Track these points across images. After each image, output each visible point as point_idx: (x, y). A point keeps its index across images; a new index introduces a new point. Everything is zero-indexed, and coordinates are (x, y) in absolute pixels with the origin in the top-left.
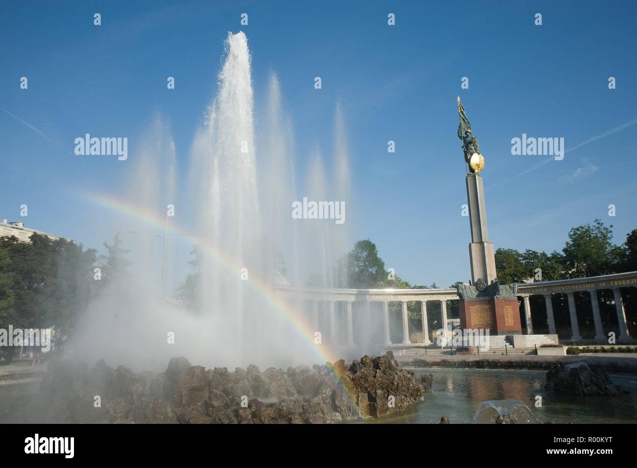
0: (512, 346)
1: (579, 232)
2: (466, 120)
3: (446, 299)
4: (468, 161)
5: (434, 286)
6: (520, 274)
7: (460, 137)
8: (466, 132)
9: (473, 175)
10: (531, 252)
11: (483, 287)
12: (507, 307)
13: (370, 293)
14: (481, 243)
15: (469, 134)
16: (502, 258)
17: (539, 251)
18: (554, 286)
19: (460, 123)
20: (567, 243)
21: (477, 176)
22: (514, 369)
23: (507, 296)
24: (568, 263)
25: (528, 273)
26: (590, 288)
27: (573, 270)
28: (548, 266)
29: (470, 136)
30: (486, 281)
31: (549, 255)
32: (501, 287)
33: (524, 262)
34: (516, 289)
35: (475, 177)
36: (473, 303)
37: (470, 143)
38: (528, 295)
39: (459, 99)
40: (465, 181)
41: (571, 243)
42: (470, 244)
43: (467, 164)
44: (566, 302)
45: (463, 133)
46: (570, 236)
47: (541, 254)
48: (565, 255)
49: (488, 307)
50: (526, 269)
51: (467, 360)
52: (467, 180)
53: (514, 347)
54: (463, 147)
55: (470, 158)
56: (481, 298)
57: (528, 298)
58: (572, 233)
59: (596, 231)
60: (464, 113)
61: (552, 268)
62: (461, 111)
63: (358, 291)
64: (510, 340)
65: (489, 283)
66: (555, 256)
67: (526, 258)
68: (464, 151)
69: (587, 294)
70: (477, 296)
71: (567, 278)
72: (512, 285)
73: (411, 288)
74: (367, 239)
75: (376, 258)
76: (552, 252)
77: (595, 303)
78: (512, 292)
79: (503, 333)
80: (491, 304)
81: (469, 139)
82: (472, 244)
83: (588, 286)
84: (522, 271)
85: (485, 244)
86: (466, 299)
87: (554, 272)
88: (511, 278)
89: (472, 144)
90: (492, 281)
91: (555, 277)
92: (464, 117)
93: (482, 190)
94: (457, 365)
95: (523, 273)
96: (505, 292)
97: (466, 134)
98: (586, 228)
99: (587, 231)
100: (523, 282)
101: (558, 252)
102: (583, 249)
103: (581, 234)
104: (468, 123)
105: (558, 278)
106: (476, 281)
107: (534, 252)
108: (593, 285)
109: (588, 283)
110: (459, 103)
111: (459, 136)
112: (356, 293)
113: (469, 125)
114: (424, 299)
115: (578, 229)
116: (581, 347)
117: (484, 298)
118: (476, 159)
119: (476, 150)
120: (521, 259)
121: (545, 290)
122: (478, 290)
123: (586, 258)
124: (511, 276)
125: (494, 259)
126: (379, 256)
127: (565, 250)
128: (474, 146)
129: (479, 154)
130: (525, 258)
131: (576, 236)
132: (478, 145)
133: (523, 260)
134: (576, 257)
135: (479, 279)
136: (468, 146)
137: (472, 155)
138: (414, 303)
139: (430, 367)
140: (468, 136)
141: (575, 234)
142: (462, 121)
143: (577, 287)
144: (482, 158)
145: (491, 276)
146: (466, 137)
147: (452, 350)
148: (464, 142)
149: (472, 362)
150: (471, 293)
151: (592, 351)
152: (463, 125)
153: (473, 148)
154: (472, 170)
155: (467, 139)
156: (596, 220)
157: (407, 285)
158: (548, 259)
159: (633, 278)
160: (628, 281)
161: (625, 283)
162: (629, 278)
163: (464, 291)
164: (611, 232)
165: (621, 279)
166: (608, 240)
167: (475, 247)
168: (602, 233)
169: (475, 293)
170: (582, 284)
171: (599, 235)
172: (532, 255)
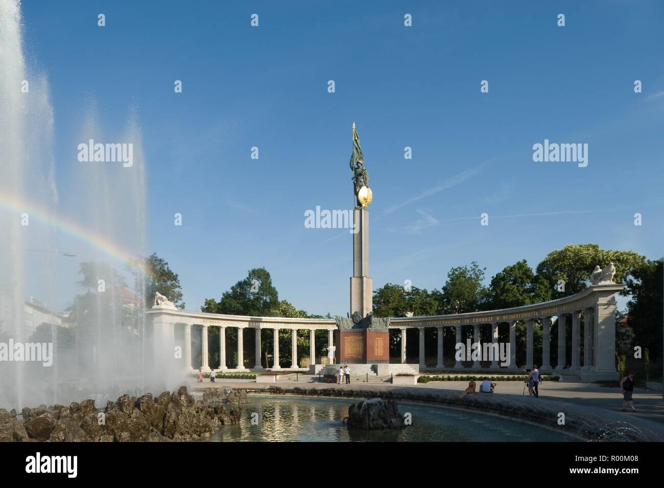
0: (375, 374)
1: (457, 273)
2: (359, 150)
3: (333, 329)
4: (356, 194)
6: (402, 308)
8: (358, 163)
11: (358, 319)
12: (378, 339)
14: (361, 278)
15: (360, 165)
16: (389, 293)
18: (428, 321)
19: (353, 152)
20: (447, 282)
21: (363, 210)
23: (380, 328)
24: (445, 300)
25: (409, 308)
26: (457, 324)
28: (426, 302)
29: (361, 167)
30: (362, 316)
31: (430, 293)
32: (375, 319)
33: (407, 297)
34: (389, 323)
35: (361, 211)
36: (348, 333)
37: (361, 175)
38: (406, 328)
39: (354, 125)
41: (450, 282)
42: (351, 278)
43: (355, 197)
44: (437, 335)
45: (355, 163)
46: (449, 276)
47: (422, 291)
48: (443, 293)
49: (361, 337)
50: (407, 304)
52: (354, 213)
53: (377, 375)
54: (353, 179)
55: (359, 191)
56: (355, 330)
57: (405, 330)
58: (451, 273)
59: (471, 273)
60: (358, 142)
61: (430, 304)
64: (375, 369)
65: (365, 316)
66: (435, 294)
67: (410, 294)
68: (354, 183)
69: (453, 328)
70: (353, 328)
72: (385, 318)
74: (262, 268)
75: (271, 287)
76: (433, 289)
77: (458, 337)
78: (384, 325)
79: (370, 362)
80: (364, 334)
81: (359, 171)
82: (353, 278)
83: (455, 322)
84: (404, 305)
85: (364, 279)
86: (343, 330)
87: (431, 308)
88: (393, 312)
90: (368, 314)
91: (432, 312)
92: (357, 146)
97: (357, 165)
98: (464, 269)
99: (464, 272)
100: (404, 316)
101: (437, 289)
102: (458, 289)
103: (459, 274)
104: (361, 153)
105: (434, 314)
106: (353, 313)
108: (459, 321)
110: (354, 130)
111: (350, 166)
113: (362, 156)
114: (313, 328)
115: (456, 270)
116: (431, 376)
117: (359, 330)
118: (365, 193)
119: (365, 184)
120: (405, 294)
122: (354, 322)
123: (459, 296)
127: (444, 288)
128: (363, 178)
129: (367, 187)
131: (454, 276)
132: (368, 178)
133: (407, 295)
135: (356, 312)
136: (358, 179)
137: (361, 187)
140: (359, 167)
141: (453, 274)
142: (355, 150)
143: (447, 322)
144: (371, 192)
145: (367, 310)
146: (357, 168)
147: (321, 376)
148: (355, 173)
150: (347, 325)
151: (439, 379)
152: (356, 155)
153: (362, 180)
154: (360, 204)
155: (358, 170)
156: (473, 262)
159: (490, 316)
160: (486, 319)
161: (484, 321)
162: (488, 316)
163: (341, 322)
164: (483, 274)
165: (481, 317)
166: (480, 282)
167: (355, 281)
168: (476, 274)
169: (351, 325)
170: (450, 319)
171: (473, 277)
172: (415, 291)
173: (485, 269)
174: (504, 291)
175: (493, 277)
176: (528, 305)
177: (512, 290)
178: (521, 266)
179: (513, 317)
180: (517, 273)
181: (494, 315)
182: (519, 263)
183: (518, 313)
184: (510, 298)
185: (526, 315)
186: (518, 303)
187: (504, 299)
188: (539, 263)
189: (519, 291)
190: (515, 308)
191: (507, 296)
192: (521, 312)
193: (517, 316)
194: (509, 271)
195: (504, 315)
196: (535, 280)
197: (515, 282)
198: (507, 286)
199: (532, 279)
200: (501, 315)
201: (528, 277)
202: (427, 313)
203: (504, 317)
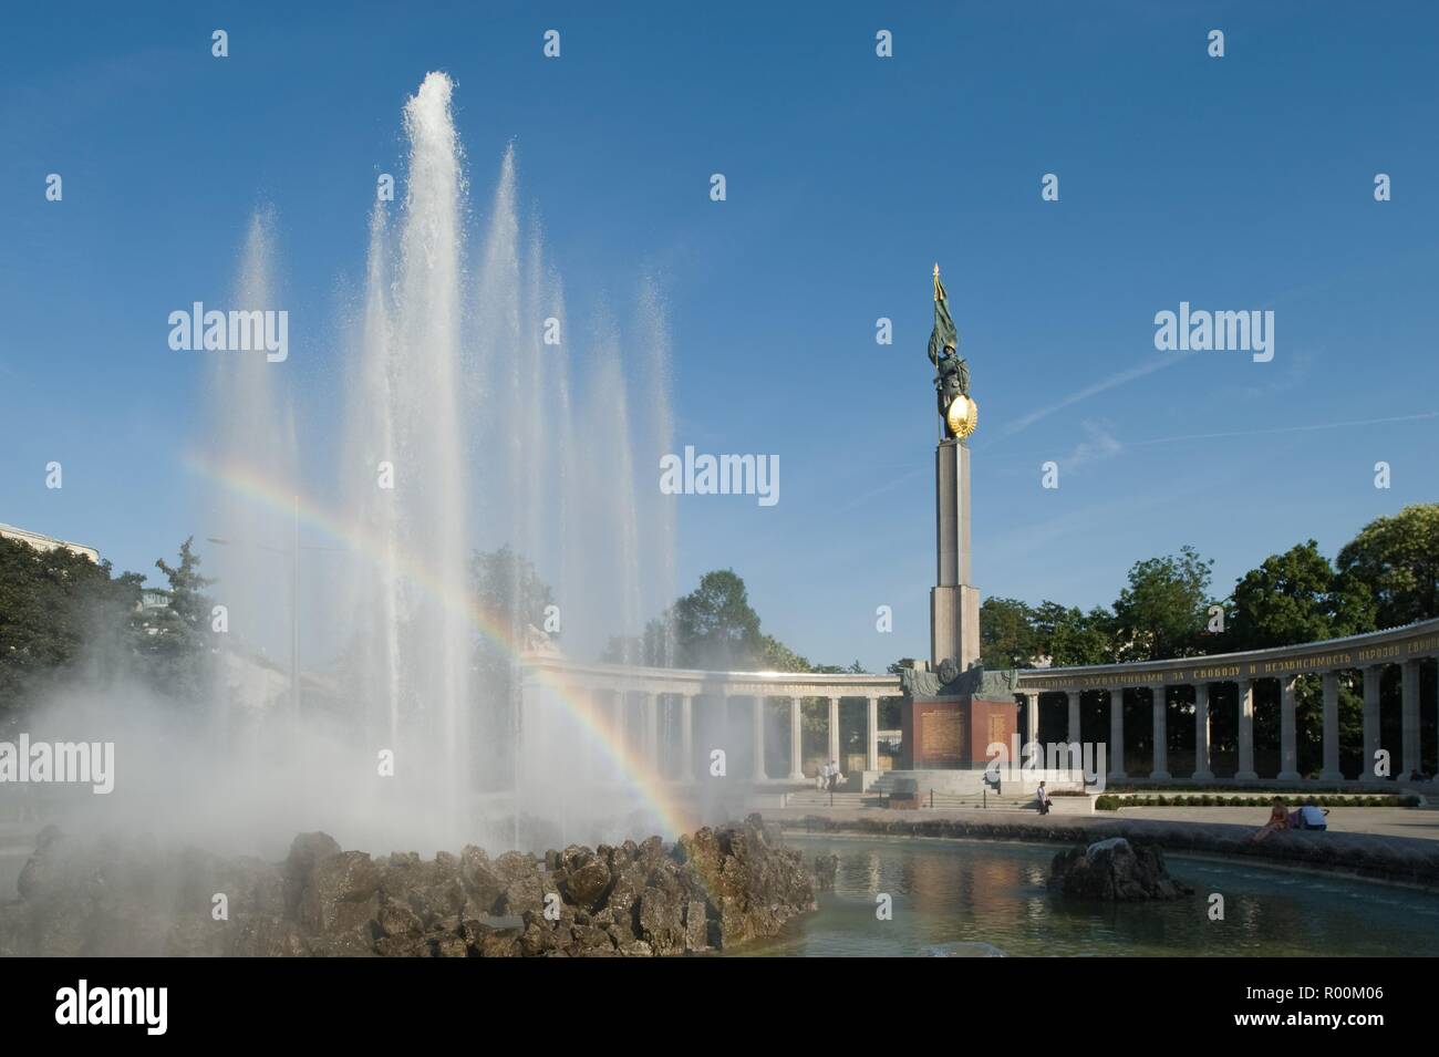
0: (995, 791)
1: (1149, 571)
2: (947, 320)
3: (878, 695)
4: (944, 412)
5: (857, 669)
6: (1027, 649)
7: (933, 359)
8: (946, 347)
9: (952, 443)
10: (1053, 607)
11: (951, 676)
12: (994, 716)
13: (731, 679)
14: (956, 587)
15: (950, 352)
16: (996, 618)
17: (1069, 606)
18: (1087, 676)
19: (935, 325)
20: (1124, 592)
21: (959, 446)
22: (994, 839)
23: (997, 694)
24: (1120, 631)
25: (1042, 649)
26: (1155, 682)
27: (1128, 645)
28: (1080, 637)
29: (953, 356)
30: (959, 666)
31: (1086, 615)
32: (987, 675)
33: (1036, 625)
34: (1015, 682)
35: (955, 447)
36: (929, 705)
37: (953, 372)
38: (1036, 691)
39: (937, 269)
40: (934, 456)
41: (1132, 591)
42: (933, 589)
43: (942, 419)
44: (1107, 707)
45: (940, 348)
46: (1132, 577)
47: (1070, 612)
48: (1116, 615)
49: (958, 714)
50: (1039, 639)
51: (908, 821)
52: (938, 453)
53: (999, 793)
54: (935, 381)
55: (950, 406)
56: (946, 698)
57: (1036, 697)
58: (1135, 572)
59: (1182, 570)
60: (946, 303)
61: (1089, 640)
62: (939, 300)
63: (706, 675)
65: (964, 669)
66: (1097, 617)
67: (1042, 619)
68: (938, 389)
69: (1147, 693)
70: (939, 693)
71: (1114, 662)
72: (1007, 673)
73: (813, 671)
74: (728, 569)
75: (745, 609)
76: (1093, 607)
77: (1159, 712)
78: (1006, 687)
79: (981, 766)
80: (965, 709)
81: (950, 364)
82: (937, 590)
83: (1151, 678)
84: (1030, 643)
85: (963, 589)
86: (917, 697)
87: (1091, 649)
88: (1007, 657)
89: (956, 376)
90: (970, 665)
91: (1093, 658)
92: (943, 314)
93: (968, 477)
94: (888, 829)
95: (1031, 648)
96: (996, 687)
97: (945, 351)
98: (1165, 562)
99: (1165, 568)
100: (1031, 667)
101: (1103, 608)
102: (1152, 606)
103: (1153, 574)
104: (952, 326)
105: (1098, 661)
106: (938, 662)
107: (1058, 607)
108: (1160, 677)
109: (1152, 672)
110: (936, 279)
111: (930, 356)
112: (701, 677)
113: (953, 332)
114: (835, 694)
115: (1147, 565)
116: (1122, 796)
117: (953, 698)
118: (960, 409)
119: (963, 390)
120: (1032, 619)
121: (1071, 682)
122: (941, 681)
123: (1154, 622)
124: (1008, 653)
125: (978, 622)
126: (750, 604)
127: (1118, 606)
128: (959, 380)
129: (967, 398)
130: (1039, 619)
131: (1144, 577)
132: (968, 378)
133: (1035, 621)
134: (1136, 620)
135: (945, 661)
136: (948, 380)
137: (953, 399)
138: (815, 700)
139: (838, 832)
140: (948, 357)
141: (1141, 573)
142: (939, 322)
143: (1131, 679)
144: (974, 406)
145: (969, 654)
146: (945, 359)
147: (883, 796)
148: (940, 369)
149: (919, 824)
150: (926, 686)
151: (1141, 803)
152: (941, 332)
153: (957, 383)
154: (950, 433)
155: (946, 363)
156: (1185, 548)
157: (802, 665)
158: (1084, 622)
159: (1234, 665)
160: (1225, 671)
161: (1219, 675)
162: (1228, 666)
163: (914, 682)
164: (1209, 572)
165: (1214, 667)
166: (1201, 589)
167: (942, 595)
168: (1192, 574)
169: (935, 687)
170: (1141, 673)
171: (1186, 578)
172: (1053, 613)
173: (1212, 562)
174: (1265, 608)
175: (1239, 580)
176: (1324, 641)
177: (1286, 607)
178: (1304, 554)
179: (1290, 666)
180: (1299, 570)
181: (1244, 663)
182: (1298, 549)
183: (1302, 657)
184: (1280, 623)
185: (1321, 661)
186: (1300, 636)
187: (1268, 628)
188: (1343, 546)
189: (1300, 608)
190: (1295, 646)
191: (1273, 620)
192: (1309, 656)
193: (1299, 663)
194: (1274, 567)
195: (1266, 661)
196: (1337, 585)
197: (1289, 589)
198: (1273, 600)
199: (1331, 583)
200: (1261, 662)
201: (1322, 577)
202: (1083, 660)
203: (1268, 667)
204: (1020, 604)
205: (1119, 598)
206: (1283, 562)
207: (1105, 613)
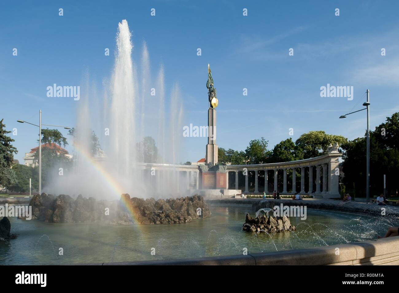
0: (223, 195)
2: (211, 78)
4: (210, 101)
7: (208, 88)
8: (211, 85)
9: (212, 109)
10: (231, 150)
11: (211, 166)
12: (221, 176)
13: (154, 165)
14: (213, 145)
15: (212, 86)
16: (221, 151)
17: (235, 150)
18: (239, 168)
20: (248, 147)
21: (214, 110)
23: (222, 171)
24: (247, 157)
25: (229, 161)
26: (256, 170)
27: (248, 160)
28: (238, 158)
29: (212, 87)
31: (239, 152)
32: (220, 166)
33: (227, 155)
34: (226, 168)
36: (207, 173)
37: (213, 91)
38: (228, 171)
39: (209, 65)
41: (250, 147)
43: (210, 102)
45: (209, 85)
46: (250, 144)
47: (236, 152)
48: (246, 153)
49: (213, 176)
50: (228, 158)
52: (209, 111)
54: (208, 93)
55: (212, 100)
56: (210, 172)
57: (228, 173)
58: (251, 143)
59: (261, 143)
60: (211, 74)
61: (240, 159)
62: (209, 73)
63: (147, 164)
64: (222, 192)
65: (214, 165)
67: (229, 153)
68: (209, 95)
69: (254, 172)
71: (245, 164)
76: (241, 151)
77: (256, 177)
78: (224, 169)
79: (218, 189)
80: (215, 174)
81: (212, 89)
82: (208, 145)
83: (254, 169)
85: (215, 145)
86: (202, 171)
87: (241, 161)
89: (213, 92)
90: (216, 164)
91: (241, 163)
92: (210, 76)
93: (216, 118)
95: (227, 160)
96: (222, 169)
97: (211, 86)
99: (258, 142)
100: (226, 165)
101: (243, 151)
102: (255, 151)
103: (255, 143)
105: (242, 164)
106: (208, 163)
108: (257, 168)
109: (255, 167)
110: (209, 67)
112: (146, 165)
113: (213, 81)
115: (254, 141)
116: (251, 196)
117: (212, 172)
118: (214, 101)
119: (215, 96)
120: (226, 153)
121: (236, 169)
122: (209, 168)
123: (255, 155)
125: (217, 153)
127: (246, 151)
129: (216, 98)
130: (228, 153)
132: (216, 93)
133: (227, 154)
134: (251, 154)
135: (210, 163)
136: (211, 93)
137: (212, 98)
141: (252, 143)
142: (209, 78)
143: (250, 168)
144: (217, 100)
145: (216, 161)
146: (210, 88)
148: (209, 90)
150: (205, 169)
152: (210, 81)
153: (213, 94)
154: (212, 106)
155: (211, 89)
156: (262, 138)
158: (239, 154)
159: (274, 166)
160: (271, 167)
161: (270, 168)
162: (272, 166)
163: (203, 168)
164: (267, 144)
165: (269, 166)
166: (266, 148)
167: (209, 147)
168: (263, 144)
169: (207, 169)
170: (252, 167)
171: (262, 145)
172: (231, 152)
173: (268, 141)
174: (281, 153)
175: (275, 146)
176: (293, 161)
177: (285, 153)
178: (289, 141)
179: (285, 167)
180: (287, 144)
181: (276, 166)
182: (288, 140)
183: (288, 165)
184: (283, 157)
185: (292, 166)
186: (287, 160)
187: (281, 158)
188: (297, 139)
189: (288, 153)
190: (287, 162)
191: (282, 156)
192: (290, 164)
193: (288, 166)
194: (282, 144)
195: (281, 165)
196: (296, 148)
197: (286, 148)
198: (282, 151)
199: (294, 148)
200: (279, 165)
201: (293, 146)
202: (239, 164)
203: (281, 167)
204: (223, 149)
205: (247, 149)
206: (284, 142)
207: (243, 152)
